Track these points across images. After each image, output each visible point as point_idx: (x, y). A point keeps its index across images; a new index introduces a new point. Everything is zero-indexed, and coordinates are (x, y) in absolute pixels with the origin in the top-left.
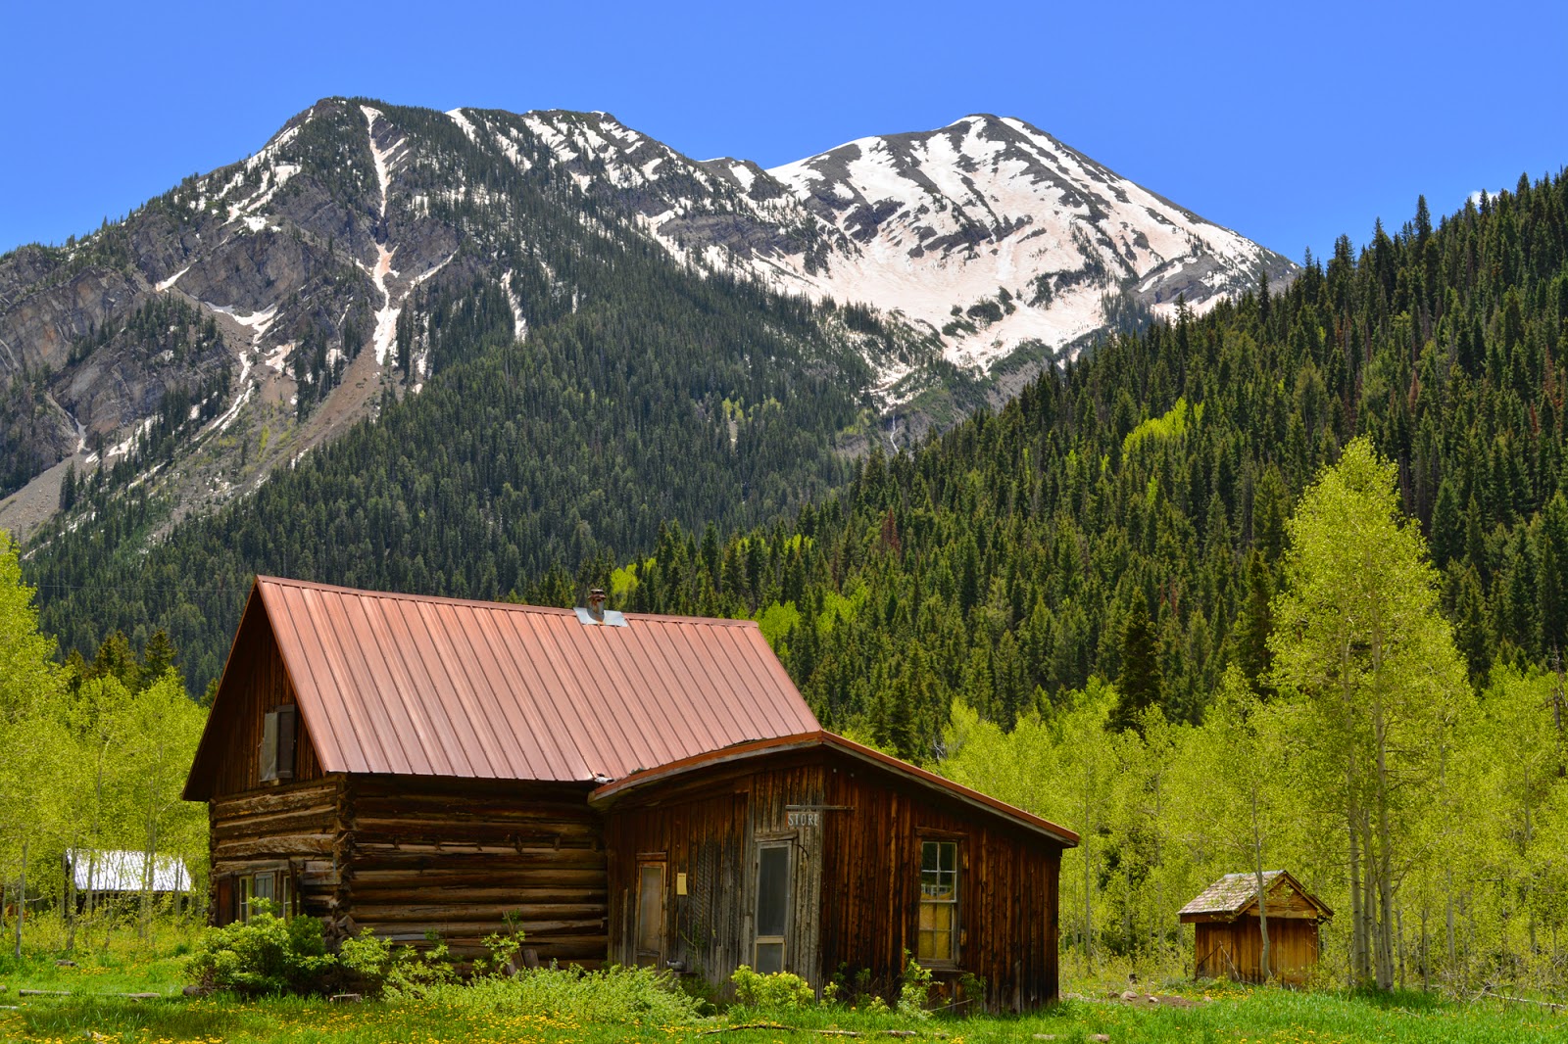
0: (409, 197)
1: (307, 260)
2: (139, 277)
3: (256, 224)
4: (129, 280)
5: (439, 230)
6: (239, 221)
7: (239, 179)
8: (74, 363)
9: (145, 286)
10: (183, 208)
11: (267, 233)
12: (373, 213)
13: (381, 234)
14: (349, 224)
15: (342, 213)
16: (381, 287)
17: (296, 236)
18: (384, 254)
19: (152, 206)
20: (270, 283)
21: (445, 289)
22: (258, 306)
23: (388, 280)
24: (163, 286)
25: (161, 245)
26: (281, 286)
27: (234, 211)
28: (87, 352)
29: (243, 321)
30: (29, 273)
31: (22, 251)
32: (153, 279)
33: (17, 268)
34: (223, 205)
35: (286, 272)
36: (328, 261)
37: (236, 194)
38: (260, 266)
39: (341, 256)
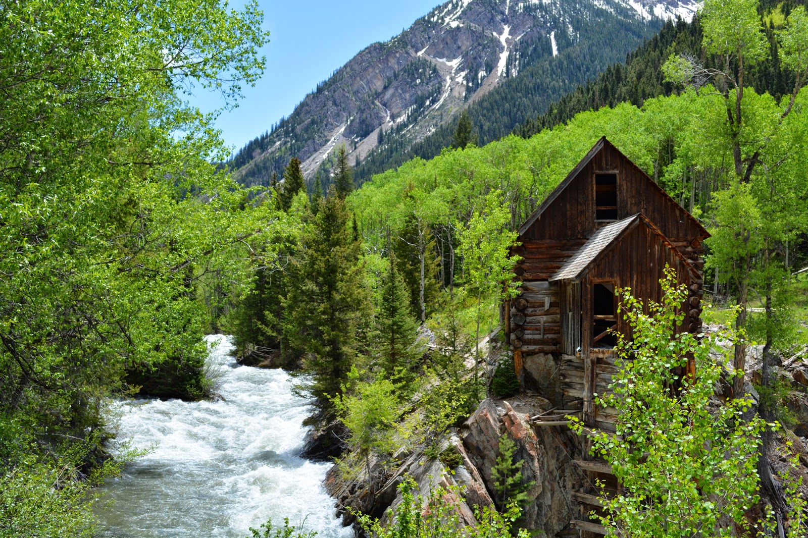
0: (517, 4)
1: (473, 36)
2: (412, 51)
3: (454, 25)
4: (407, 53)
5: (526, 17)
6: (448, 24)
7: (450, 6)
8: (386, 88)
9: (413, 54)
10: (429, 22)
11: (458, 28)
12: (503, 13)
13: (505, 21)
14: (492, 19)
15: (489, 15)
16: (504, 44)
17: (469, 28)
18: (507, 29)
19: (417, 22)
20: (459, 48)
21: (527, 42)
22: (455, 57)
23: (507, 40)
24: (420, 54)
25: (420, 38)
26: (463, 48)
27: (447, 20)
28: (390, 83)
29: (449, 64)
30: (374, 54)
31: (371, 46)
32: (416, 52)
33: (370, 53)
34: (442, 19)
35: (465, 43)
36: (482, 36)
37: (449, 13)
38: (455, 41)
39: (488, 33)
